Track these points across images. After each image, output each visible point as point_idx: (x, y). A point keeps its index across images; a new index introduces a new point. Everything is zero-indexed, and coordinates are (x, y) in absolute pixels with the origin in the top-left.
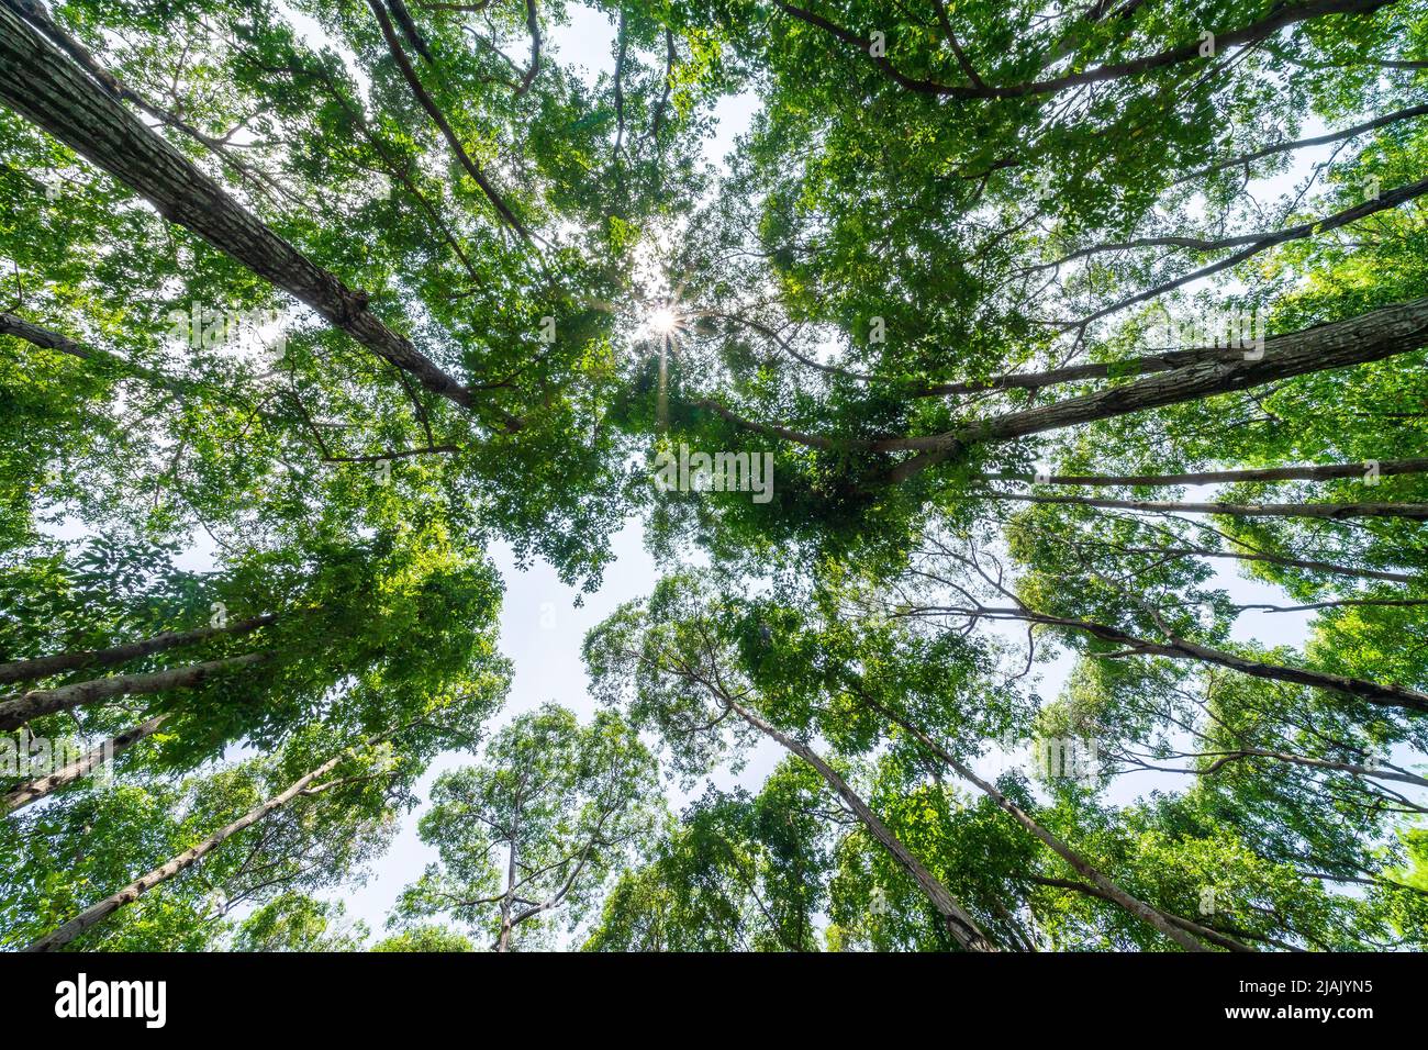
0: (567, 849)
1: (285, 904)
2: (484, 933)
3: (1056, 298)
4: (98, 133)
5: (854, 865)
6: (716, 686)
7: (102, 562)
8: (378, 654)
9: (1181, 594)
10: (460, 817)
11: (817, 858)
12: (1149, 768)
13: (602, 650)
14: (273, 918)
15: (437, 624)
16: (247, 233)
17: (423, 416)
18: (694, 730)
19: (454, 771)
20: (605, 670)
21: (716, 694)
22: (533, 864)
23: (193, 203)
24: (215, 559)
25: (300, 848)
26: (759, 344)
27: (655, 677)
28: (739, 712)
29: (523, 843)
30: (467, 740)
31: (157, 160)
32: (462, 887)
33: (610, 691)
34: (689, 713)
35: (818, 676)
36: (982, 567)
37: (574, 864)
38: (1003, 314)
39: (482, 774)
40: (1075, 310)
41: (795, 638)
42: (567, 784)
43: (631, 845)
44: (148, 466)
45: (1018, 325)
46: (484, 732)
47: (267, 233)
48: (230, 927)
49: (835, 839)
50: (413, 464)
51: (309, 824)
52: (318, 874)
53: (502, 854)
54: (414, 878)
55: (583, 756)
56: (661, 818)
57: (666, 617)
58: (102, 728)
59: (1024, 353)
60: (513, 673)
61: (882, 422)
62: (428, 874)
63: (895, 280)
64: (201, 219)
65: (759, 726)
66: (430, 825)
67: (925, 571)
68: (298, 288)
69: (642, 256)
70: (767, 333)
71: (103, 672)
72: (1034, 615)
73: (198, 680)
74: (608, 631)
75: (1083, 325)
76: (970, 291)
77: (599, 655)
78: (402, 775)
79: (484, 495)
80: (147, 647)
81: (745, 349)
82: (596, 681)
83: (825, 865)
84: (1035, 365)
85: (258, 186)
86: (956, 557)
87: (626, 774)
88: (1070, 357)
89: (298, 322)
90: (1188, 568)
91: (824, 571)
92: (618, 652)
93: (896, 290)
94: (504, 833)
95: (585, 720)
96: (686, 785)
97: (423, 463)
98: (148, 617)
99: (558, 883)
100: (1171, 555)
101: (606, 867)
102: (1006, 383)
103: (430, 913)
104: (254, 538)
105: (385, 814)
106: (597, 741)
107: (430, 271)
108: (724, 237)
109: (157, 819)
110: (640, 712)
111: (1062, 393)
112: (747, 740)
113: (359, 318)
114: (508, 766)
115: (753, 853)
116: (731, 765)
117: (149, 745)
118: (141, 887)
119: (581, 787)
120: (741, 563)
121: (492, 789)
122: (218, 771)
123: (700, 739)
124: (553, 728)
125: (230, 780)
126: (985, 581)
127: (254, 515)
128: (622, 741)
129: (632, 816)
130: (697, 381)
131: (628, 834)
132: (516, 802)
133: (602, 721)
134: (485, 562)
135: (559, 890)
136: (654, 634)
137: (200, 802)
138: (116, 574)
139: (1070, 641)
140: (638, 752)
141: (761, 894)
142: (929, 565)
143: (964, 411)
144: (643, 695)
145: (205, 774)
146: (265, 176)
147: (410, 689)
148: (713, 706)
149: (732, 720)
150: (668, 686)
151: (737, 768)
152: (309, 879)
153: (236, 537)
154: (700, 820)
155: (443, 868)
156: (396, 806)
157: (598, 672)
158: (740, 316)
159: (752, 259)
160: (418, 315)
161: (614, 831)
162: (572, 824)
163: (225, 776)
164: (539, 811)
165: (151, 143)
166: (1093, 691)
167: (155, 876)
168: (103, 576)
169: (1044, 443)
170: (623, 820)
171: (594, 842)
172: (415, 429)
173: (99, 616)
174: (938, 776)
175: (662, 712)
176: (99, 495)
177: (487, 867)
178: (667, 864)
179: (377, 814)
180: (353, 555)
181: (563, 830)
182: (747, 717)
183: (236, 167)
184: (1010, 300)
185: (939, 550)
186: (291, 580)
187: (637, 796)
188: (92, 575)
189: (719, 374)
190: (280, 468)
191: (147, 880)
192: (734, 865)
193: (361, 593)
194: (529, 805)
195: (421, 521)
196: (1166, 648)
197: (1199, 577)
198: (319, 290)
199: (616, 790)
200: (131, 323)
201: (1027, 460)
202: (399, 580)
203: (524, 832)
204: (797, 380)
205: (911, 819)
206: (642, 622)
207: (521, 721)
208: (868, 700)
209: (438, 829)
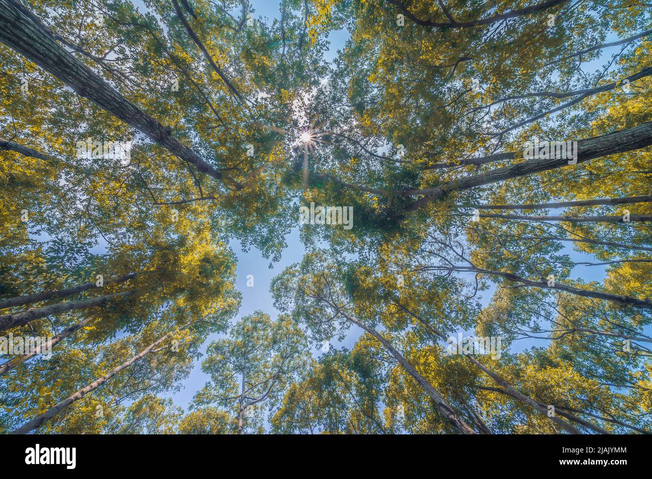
0: (268, 375)
2: (232, 412)
3: (489, 122)
4: (46, 56)
5: (395, 381)
6: (331, 302)
7: (57, 251)
8: (182, 290)
9: (547, 257)
11: (379, 378)
12: (530, 337)
13: (280, 288)
14: (142, 406)
15: (207, 277)
16: (115, 100)
17: (198, 183)
18: (321, 322)
20: (281, 296)
21: (331, 306)
22: (253, 382)
23: (90, 87)
24: (107, 250)
25: (150, 375)
26: (351, 148)
27: (303, 300)
28: (342, 314)
30: (223, 328)
31: (74, 67)
32: (221, 391)
33: (283, 306)
34: (318, 315)
35: (379, 297)
36: (454, 248)
37: (271, 383)
38: (464, 129)
39: (229, 342)
40: (496, 126)
41: (369, 280)
42: (267, 347)
43: (296, 373)
44: (76, 209)
45: (471, 135)
46: (230, 324)
47: (124, 100)
48: (124, 410)
49: (387, 369)
50: (194, 205)
51: (153, 365)
52: (158, 386)
53: (239, 378)
54: (200, 388)
55: (274, 335)
56: (309, 361)
57: (308, 271)
58: (62, 325)
59: (474, 148)
60: (242, 298)
61: (408, 182)
62: (207, 387)
63: (413, 116)
64: (95, 94)
65: (352, 320)
66: (207, 365)
67: (427, 250)
68: (139, 126)
69: (296, 107)
70: (355, 143)
71: (61, 300)
72: (478, 269)
73: (102, 303)
74: (281, 278)
75: (501, 134)
76: (448, 120)
77: (278, 290)
78: (194, 343)
79: (227, 219)
80: (80, 289)
81: (344, 151)
82: (277, 301)
83: (383, 381)
84: (479, 154)
85: (119, 79)
86: (442, 243)
87: (293, 342)
88: (495, 150)
89: (140, 141)
90: (552, 246)
91: (382, 250)
92: (286, 288)
93: (414, 120)
94: (240, 368)
95: (274, 319)
96: (318, 347)
97: (199, 205)
98: (80, 276)
99: (264, 390)
100: (543, 239)
101: (285, 383)
102: (466, 162)
103: (208, 403)
104: (124, 240)
105: (187, 360)
106: (280, 328)
107: (199, 116)
108: (334, 98)
109: (87, 364)
110: (297, 314)
111: (492, 167)
112: (345, 326)
113: (167, 139)
114: (240, 339)
115: (351, 376)
116: (338, 337)
117: (83, 332)
118: (83, 393)
119: (273, 348)
120: (344, 247)
121: (233, 350)
122: (113, 343)
123: (325, 326)
124: (259, 322)
125: (118, 346)
126: (455, 254)
127: (124, 230)
128: (291, 328)
129: (296, 361)
130: (323, 165)
131: (294, 369)
132: (244, 354)
133: (282, 320)
134: (228, 248)
135: (264, 393)
136: (302, 280)
137: (105, 356)
138: (64, 257)
139: (496, 280)
140: (298, 333)
141: (354, 393)
142: (429, 247)
143: (446, 176)
145: (107, 344)
146: (122, 74)
147: (196, 306)
148: (330, 311)
149: (339, 317)
151: (341, 338)
153: (116, 240)
154: (326, 361)
155: (213, 384)
156: (192, 357)
157: (278, 297)
158: (341, 135)
159: (347, 108)
160: (195, 138)
161: (288, 367)
163: (116, 345)
165: (70, 60)
166: (505, 303)
167: (88, 388)
168: (59, 258)
169: (484, 190)
170: (292, 362)
171: (279, 372)
172: (194, 190)
173: (58, 276)
174: (435, 342)
176: (55, 222)
177: (232, 383)
178: (312, 381)
179: (184, 360)
180: (170, 247)
181: (265, 367)
182: (346, 317)
183: (109, 70)
184: (467, 123)
185: (434, 241)
186: (141, 259)
187: (298, 352)
188: (52, 258)
189: (332, 161)
190: (135, 209)
191: (84, 390)
192: (342, 381)
193: (173, 264)
194: (250, 356)
195: (199, 231)
196: (539, 283)
197: (556, 250)
198: (150, 127)
199: (289, 349)
200: (66, 144)
201: (476, 198)
202: (190, 258)
203: (248, 368)
204: (368, 164)
205: (422, 361)
206: (297, 274)
207: (246, 319)
208: (403, 307)
209: (210, 367)
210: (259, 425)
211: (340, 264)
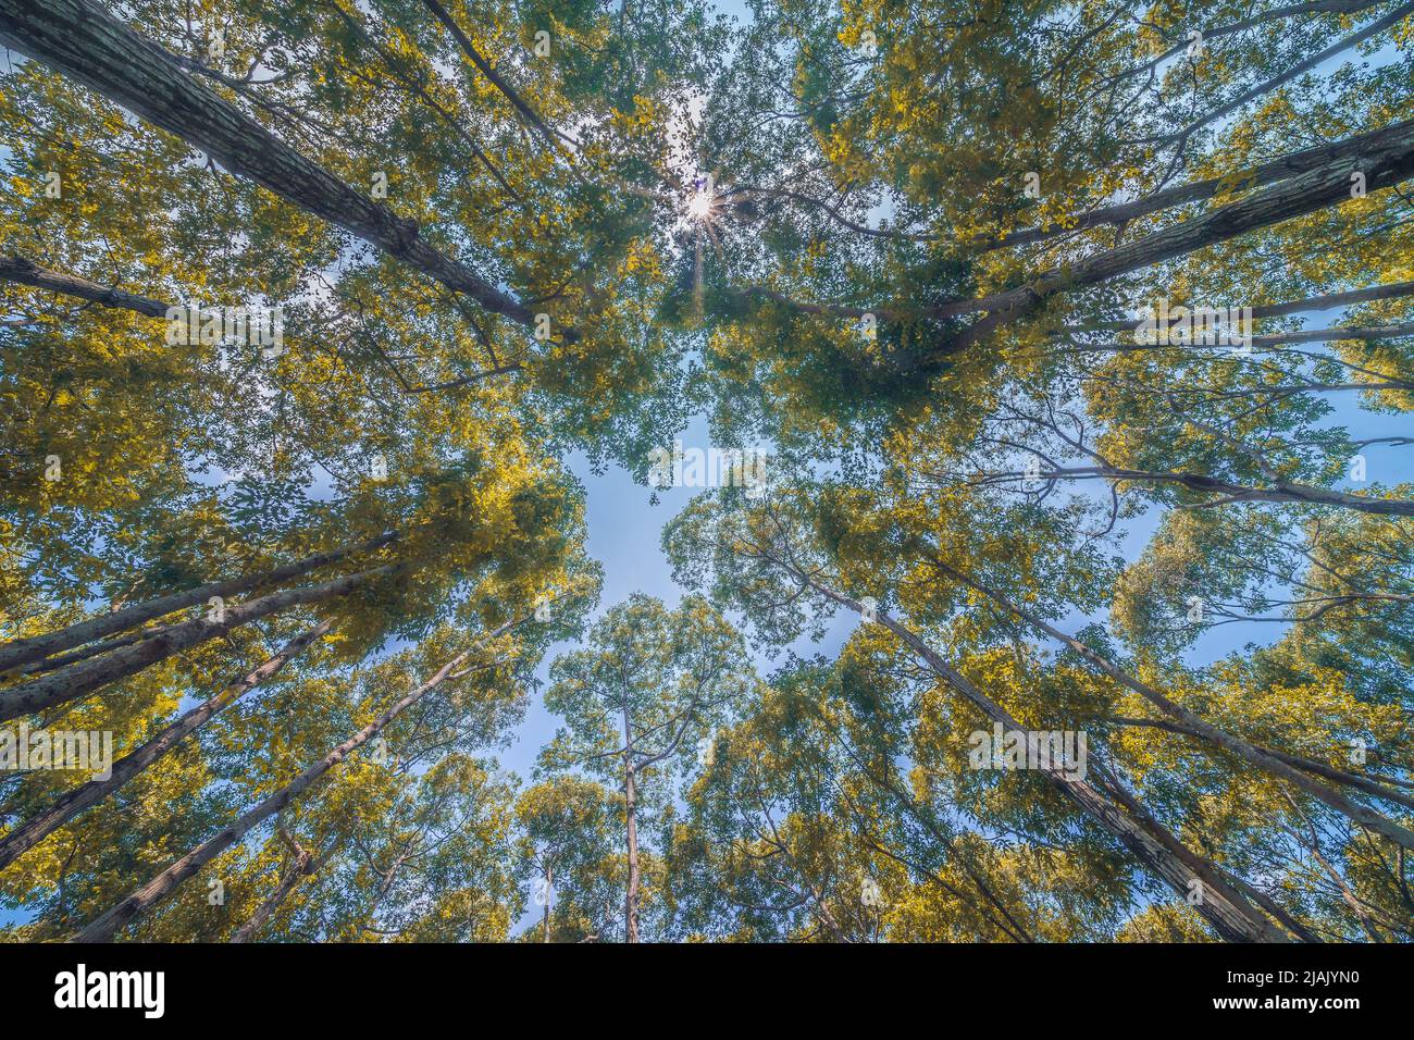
0: (672, 712)
1: (451, 763)
2: (612, 781)
3: (1150, 109)
4: (152, 92)
5: (932, 715)
6: (791, 566)
7: (251, 499)
8: (487, 557)
9: (1288, 436)
10: (578, 691)
11: (897, 710)
12: (1241, 619)
13: (681, 542)
14: (445, 773)
15: (530, 530)
16: (300, 173)
17: (484, 339)
18: (773, 606)
19: (566, 655)
20: (685, 559)
21: (792, 573)
22: (646, 726)
23: (247, 150)
24: (334, 491)
25: (453, 720)
26: (802, 219)
27: (732, 564)
28: (815, 587)
29: (633, 710)
30: (574, 632)
31: (207, 109)
32: (588, 745)
33: (692, 577)
34: (768, 592)
35: (895, 550)
36: (1061, 428)
37: (679, 724)
38: (1086, 137)
39: (590, 655)
40: (1171, 118)
41: (869, 516)
42: (664, 660)
43: (727, 707)
44: (262, 415)
45: (1104, 151)
46: (586, 623)
47: (316, 170)
48: (415, 781)
49: (912, 693)
50: (483, 388)
51: (457, 701)
52: (472, 739)
53: (617, 719)
54: (548, 740)
55: (675, 636)
56: (751, 683)
57: (736, 504)
58: (282, 635)
59: (1113, 183)
60: (603, 574)
61: (947, 285)
62: (559, 737)
63: (956, 119)
64: (258, 165)
65: (836, 598)
66: (554, 699)
67: (997, 437)
68: (355, 223)
69: (674, 137)
70: (812, 205)
71: (275, 589)
72: (1119, 472)
73: (349, 589)
74: (683, 523)
75: (1183, 137)
76: (1044, 117)
77: (678, 546)
78: (522, 662)
79: (553, 409)
80: (303, 567)
81: (789, 228)
82: (678, 569)
83: (905, 716)
84: (1122, 197)
85: (288, 121)
86: (1031, 420)
87: (716, 648)
88: (1166, 180)
89: (355, 262)
90: (1299, 407)
91: (893, 447)
92: (694, 543)
93: (959, 129)
94: (615, 701)
95: (672, 605)
96: (772, 654)
97: (492, 385)
98: (298, 541)
99: (669, 739)
100: (1278, 394)
101: (708, 726)
102: (1090, 220)
103: (566, 767)
104: (361, 468)
105: (516, 694)
106: (686, 622)
107: (464, 190)
108: (752, 100)
109: (340, 702)
110: (722, 593)
111: (1155, 224)
112: (825, 611)
113: (413, 246)
114: (611, 648)
115: (836, 709)
116: (812, 634)
117: (320, 647)
118: (343, 752)
119: (677, 661)
120: (808, 448)
121: (600, 668)
122: (377, 664)
123: (781, 614)
124: (643, 615)
125: (388, 671)
126: (1063, 441)
127: (358, 448)
128: (710, 622)
129: (725, 683)
130: (746, 268)
131: (723, 698)
132: (621, 677)
133: (689, 605)
134: (564, 471)
135: (669, 744)
136: (726, 524)
137: (369, 688)
138: (265, 507)
139: (1158, 496)
140: (723, 629)
141: (847, 741)
142: (1002, 431)
143: (1039, 260)
144: (723, 579)
145: (368, 667)
146: (292, 111)
147: (519, 588)
148: (789, 583)
149: (809, 595)
150: (746, 570)
151: (818, 636)
152: (465, 743)
153: (347, 470)
154: (784, 682)
155: (571, 732)
156: (524, 687)
157: (679, 560)
158: (779, 191)
159: (787, 122)
160: (460, 240)
161: (711, 696)
162: (674, 692)
163: (383, 667)
164: (643, 683)
165: (197, 93)
166: (1182, 548)
167: (350, 743)
168: (256, 511)
169: (1134, 284)
170: (717, 687)
171: (694, 705)
172: (478, 353)
173: (261, 544)
174: (1016, 638)
175: (742, 592)
176: (229, 444)
177: (606, 729)
178: (761, 721)
179: (509, 694)
180: (452, 476)
181: (666, 697)
182: (824, 591)
183: (264, 104)
184: (1094, 119)
185: (1012, 415)
186: (402, 502)
187: (726, 666)
188: (246, 511)
189: (766, 256)
190: (369, 404)
191: (345, 746)
192: (821, 718)
193: (464, 507)
194: (634, 679)
195: (501, 437)
196: (1270, 492)
197: (1312, 416)
198: (374, 221)
199: (709, 662)
200: (215, 282)
201: (1115, 305)
202: (491, 495)
203: (633, 701)
204: (847, 253)
205: (989, 677)
206: (714, 512)
207: (615, 612)
208: (945, 570)
209: (560, 701)
210: (665, 802)
211: (802, 486)
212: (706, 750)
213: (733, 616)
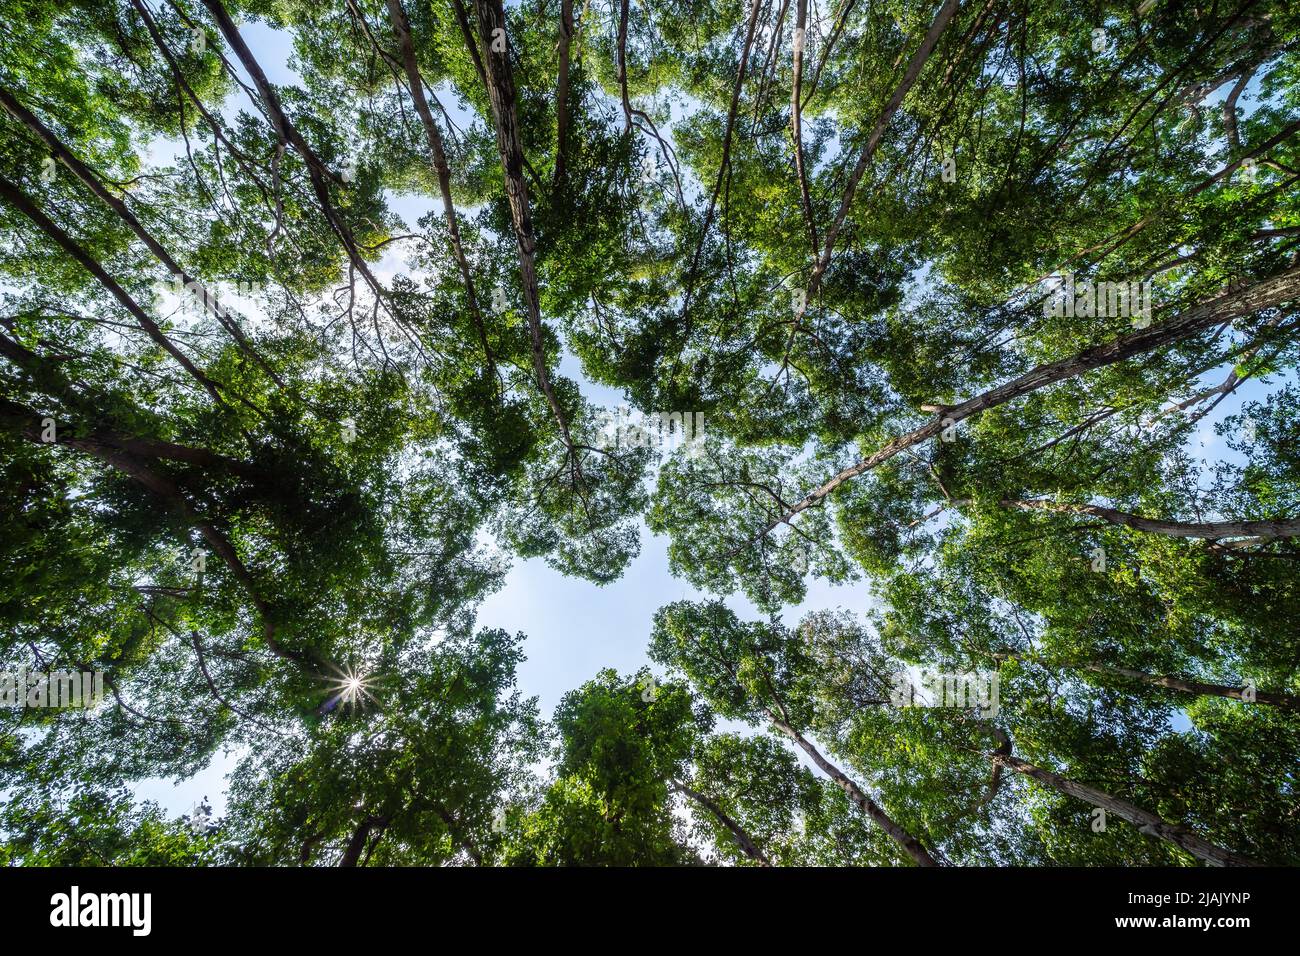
1: (892, 650)
10: (779, 579)
19: (756, 606)
29: (766, 524)
144: (623, 510)
150: (606, 495)
152: (872, 649)
162: (733, 500)
164: (743, 527)
175: (626, 488)
212: (761, 450)
213: (649, 485)
